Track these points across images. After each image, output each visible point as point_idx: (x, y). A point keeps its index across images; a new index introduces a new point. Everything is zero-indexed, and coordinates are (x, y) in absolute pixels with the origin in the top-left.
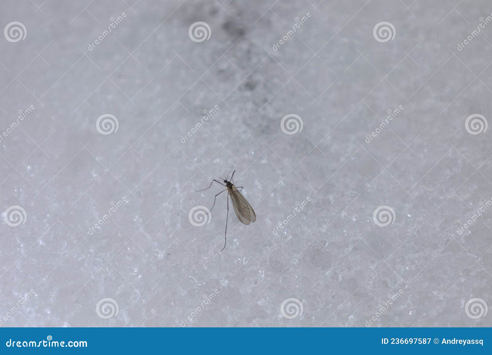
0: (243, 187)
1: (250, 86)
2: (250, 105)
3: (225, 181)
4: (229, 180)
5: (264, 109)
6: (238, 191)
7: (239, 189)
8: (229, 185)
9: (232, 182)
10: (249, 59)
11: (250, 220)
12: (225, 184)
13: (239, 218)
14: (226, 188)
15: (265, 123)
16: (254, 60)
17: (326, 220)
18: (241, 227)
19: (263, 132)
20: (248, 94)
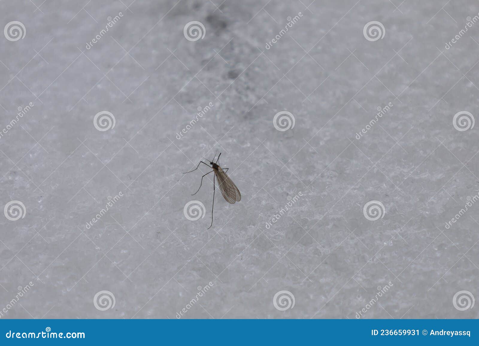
0: (228, 169)
1: (233, 75)
2: (234, 93)
3: (212, 163)
4: (215, 162)
5: (247, 96)
6: (223, 172)
7: (225, 171)
8: (215, 167)
9: (218, 164)
10: (232, 49)
11: (235, 199)
12: (212, 166)
13: (225, 198)
14: (213, 169)
15: (247, 110)
16: (237, 50)
17: (307, 200)
18: (227, 206)
19: (245, 118)
20: (232, 82)
